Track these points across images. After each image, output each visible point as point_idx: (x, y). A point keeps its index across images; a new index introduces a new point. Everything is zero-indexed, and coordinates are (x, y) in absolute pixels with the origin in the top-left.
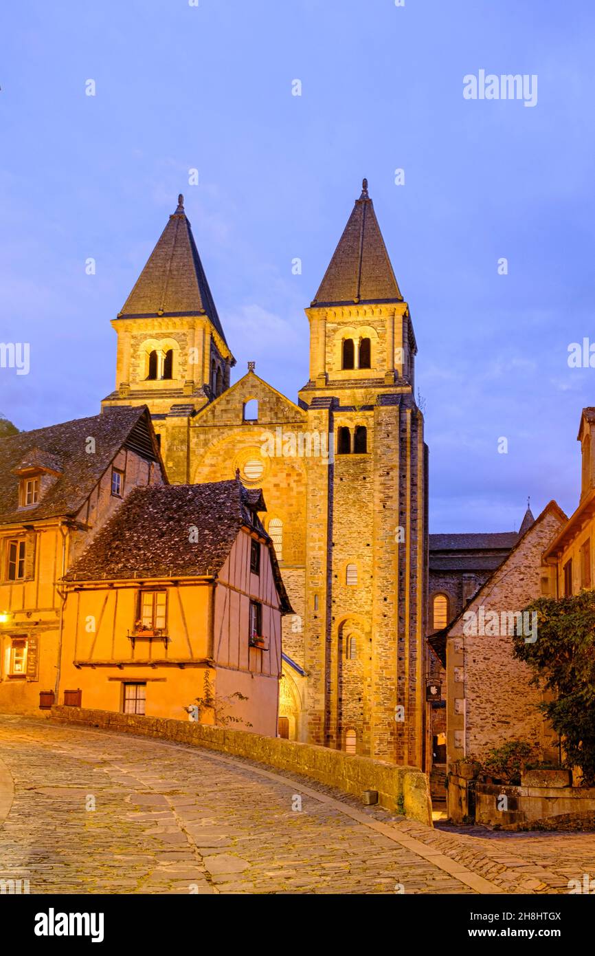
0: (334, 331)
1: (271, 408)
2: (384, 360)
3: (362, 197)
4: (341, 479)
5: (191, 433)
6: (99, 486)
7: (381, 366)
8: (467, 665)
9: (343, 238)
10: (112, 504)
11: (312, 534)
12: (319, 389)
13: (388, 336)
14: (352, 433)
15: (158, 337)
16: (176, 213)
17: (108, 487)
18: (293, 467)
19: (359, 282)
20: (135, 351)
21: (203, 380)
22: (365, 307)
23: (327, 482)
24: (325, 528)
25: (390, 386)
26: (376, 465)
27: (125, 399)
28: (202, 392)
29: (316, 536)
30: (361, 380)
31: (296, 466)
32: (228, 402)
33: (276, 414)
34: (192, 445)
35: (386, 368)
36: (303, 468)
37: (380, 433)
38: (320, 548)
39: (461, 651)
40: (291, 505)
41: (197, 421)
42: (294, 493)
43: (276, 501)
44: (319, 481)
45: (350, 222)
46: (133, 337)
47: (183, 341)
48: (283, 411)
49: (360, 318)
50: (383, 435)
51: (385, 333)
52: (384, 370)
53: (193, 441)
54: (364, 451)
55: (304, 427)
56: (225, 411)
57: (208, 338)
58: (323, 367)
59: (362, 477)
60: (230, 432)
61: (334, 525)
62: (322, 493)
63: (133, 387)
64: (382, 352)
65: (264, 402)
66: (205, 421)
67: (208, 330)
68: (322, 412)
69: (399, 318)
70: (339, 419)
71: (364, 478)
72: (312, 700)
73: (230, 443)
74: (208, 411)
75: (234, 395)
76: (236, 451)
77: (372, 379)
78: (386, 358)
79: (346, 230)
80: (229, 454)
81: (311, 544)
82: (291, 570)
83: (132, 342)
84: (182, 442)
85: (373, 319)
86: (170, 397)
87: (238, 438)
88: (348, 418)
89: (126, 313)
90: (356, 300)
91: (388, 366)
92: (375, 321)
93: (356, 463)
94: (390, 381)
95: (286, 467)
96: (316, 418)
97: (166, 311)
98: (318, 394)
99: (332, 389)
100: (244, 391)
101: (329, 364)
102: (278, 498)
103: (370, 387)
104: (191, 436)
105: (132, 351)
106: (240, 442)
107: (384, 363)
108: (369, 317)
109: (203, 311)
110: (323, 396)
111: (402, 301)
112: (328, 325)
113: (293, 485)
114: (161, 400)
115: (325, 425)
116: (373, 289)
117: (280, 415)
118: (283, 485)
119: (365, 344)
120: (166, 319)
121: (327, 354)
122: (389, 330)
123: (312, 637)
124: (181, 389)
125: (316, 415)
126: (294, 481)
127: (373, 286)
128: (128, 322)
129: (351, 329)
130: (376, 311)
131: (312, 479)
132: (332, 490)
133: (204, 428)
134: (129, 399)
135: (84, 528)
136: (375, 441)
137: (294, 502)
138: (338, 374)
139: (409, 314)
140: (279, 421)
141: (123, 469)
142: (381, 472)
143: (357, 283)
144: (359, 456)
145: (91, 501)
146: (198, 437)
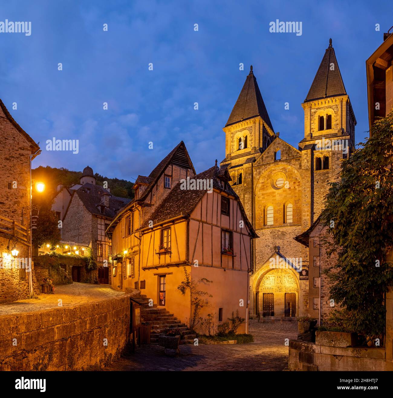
0: (315, 112)
1: (286, 153)
2: (338, 124)
3: (329, 47)
4: (317, 182)
5: (254, 170)
6: (157, 184)
7: (336, 127)
8: (322, 255)
9: (320, 68)
10: (165, 192)
11: (304, 209)
12: (308, 141)
13: (339, 113)
14: (322, 160)
15: (241, 131)
16: (249, 74)
17: (162, 184)
18: (296, 179)
19: (326, 88)
20: (233, 139)
21: (259, 145)
22: (329, 99)
23: (310, 184)
24: (309, 205)
25: (340, 136)
26: (333, 174)
27: (229, 160)
28: (259, 151)
29: (306, 210)
30: (327, 135)
31: (298, 178)
32: (268, 153)
33: (289, 155)
34: (254, 175)
35: (338, 128)
36: (301, 179)
37: (334, 158)
38: (308, 215)
39: (318, 246)
40: (296, 197)
41: (256, 164)
42: (297, 191)
43: (289, 196)
44: (307, 184)
45: (323, 60)
46: (232, 133)
47: (251, 130)
48: (291, 153)
49: (327, 105)
50: (335, 159)
51: (338, 111)
52: (338, 129)
53: (255, 173)
54: (328, 168)
55: (301, 160)
56: (267, 157)
57: (261, 126)
58: (310, 130)
59: (327, 180)
60: (269, 166)
61: (314, 204)
62: (308, 189)
63: (232, 155)
64: (336, 121)
65: (283, 150)
66: (259, 163)
67: (261, 123)
68: (308, 151)
69: (344, 103)
70: (316, 154)
71: (328, 181)
72: (305, 285)
73: (269, 171)
74: (260, 159)
75: (271, 149)
76: (272, 175)
77: (332, 134)
78: (338, 123)
79: (321, 64)
80: (269, 176)
81: (304, 214)
82: (296, 227)
83: (232, 135)
84: (249, 174)
85: (333, 105)
86: (246, 156)
87: (273, 169)
88: (320, 153)
89: (229, 123)
90: (324, 96)
91: (339, 127)
92: (333, 106)
93: (324, 174)
94: (340, 134)
95: (293, 179)
96: (305, 154)
97: (244, 118)
98: (307, 143)
99: (314, 140)
100: (275, 146)
101: (313, 129)
102: (290, 194)
103: (331, 137)
104: (254, 171)
105: (231, 139)
106: (274, 170)
107: (337, 126)
108: (331, 104)
109: (258, 114)
110: (310, 144)
111: (346, 94)
112: (312, 110)
113: (297, 187)
114: (242, 158)
115: (309, 157)
116: (333, 90)
117: (290, 155)
118: (292, 188)
119: (329, 117)
120: (244, 122)
121: (312, 124)
122: (340, 109)
123: (305, 256)
124: (251, 152)
125: (305, 152)
126: (297, 185)
127: (333, 89)
128: (229, 127)
129: (322, 110)
130: (334, 100)
131: (304, 183)
132: (313, 188)
133: (259, 167)
134: (230, 160)
135: (150, 205)
136: (332, 163)
137: (297, 195)
138: (316, 133)
139: (350, 101)
140: (290, 158)
141: (171, 175)
142: (335, 177)
143: (325, 88)
144: (325, 171)
145: (153, 192)
146: (256, 171)
